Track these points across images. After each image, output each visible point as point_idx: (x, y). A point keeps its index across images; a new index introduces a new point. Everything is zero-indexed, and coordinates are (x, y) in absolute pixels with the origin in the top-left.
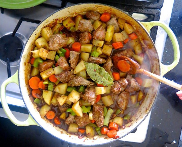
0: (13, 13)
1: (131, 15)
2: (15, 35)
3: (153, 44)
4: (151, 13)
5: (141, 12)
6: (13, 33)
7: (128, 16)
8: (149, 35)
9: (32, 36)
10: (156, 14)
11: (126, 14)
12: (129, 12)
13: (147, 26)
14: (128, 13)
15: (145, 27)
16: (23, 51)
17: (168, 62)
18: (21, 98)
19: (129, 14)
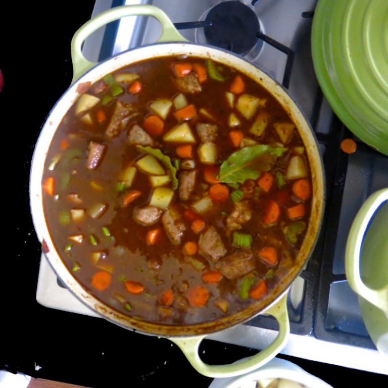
0: (304, 37)
1: (302, 276)
2: (259, 40)
3: (242, 321)
4: (305, 316)
5: (307, 296)
6: (264, 35)
7: (298, 269)
8: (261, 313)
9: (258, 71)
10: (302, 325)
11: (304, 265)
12: (307, 269)
13: (279, 307)
14: (304, 268)
15: (277, 304)
16: (226, 52)
17: (204, 352)
18: (133, 46)
19: (304, 271)
